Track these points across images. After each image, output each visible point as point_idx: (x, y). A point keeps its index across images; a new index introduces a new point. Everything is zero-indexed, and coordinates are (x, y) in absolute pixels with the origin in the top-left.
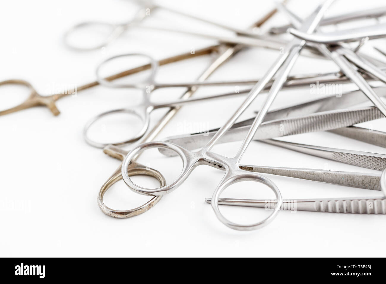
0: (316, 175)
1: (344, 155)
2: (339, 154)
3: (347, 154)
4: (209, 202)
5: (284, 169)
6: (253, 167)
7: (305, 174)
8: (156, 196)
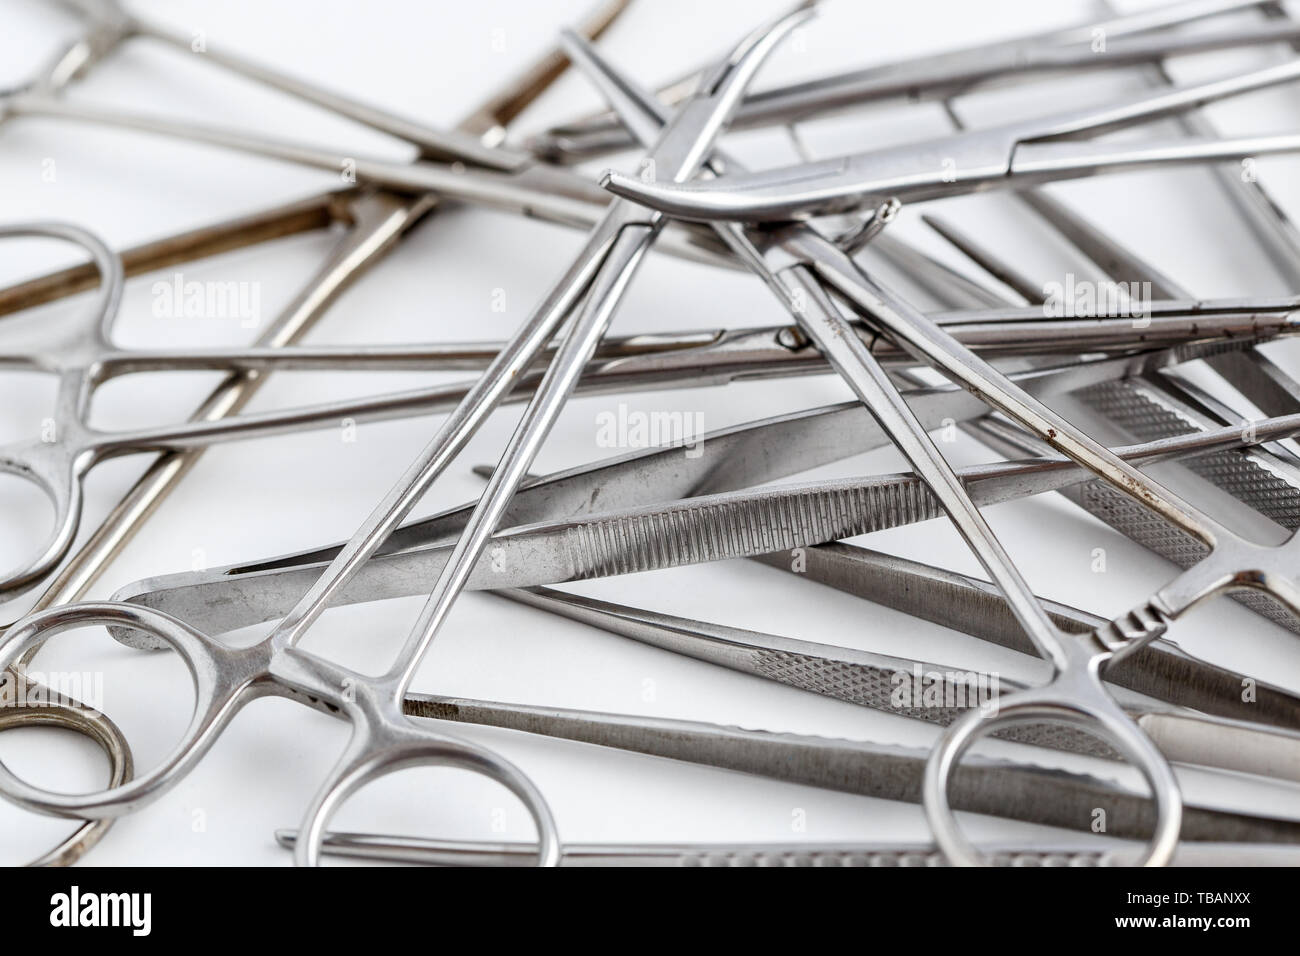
0: (688, 744)
1: (799, 662)
2: (778, 656)
3: (808, 658)
4: (290, 843)
5: (573, 716)
6: (460, 704)
7: (647, 737)
8: (89, 822)
